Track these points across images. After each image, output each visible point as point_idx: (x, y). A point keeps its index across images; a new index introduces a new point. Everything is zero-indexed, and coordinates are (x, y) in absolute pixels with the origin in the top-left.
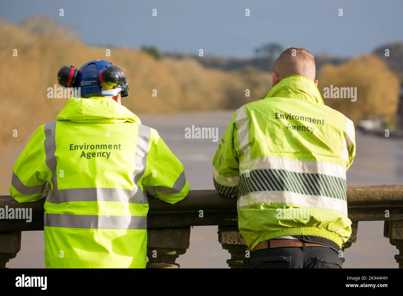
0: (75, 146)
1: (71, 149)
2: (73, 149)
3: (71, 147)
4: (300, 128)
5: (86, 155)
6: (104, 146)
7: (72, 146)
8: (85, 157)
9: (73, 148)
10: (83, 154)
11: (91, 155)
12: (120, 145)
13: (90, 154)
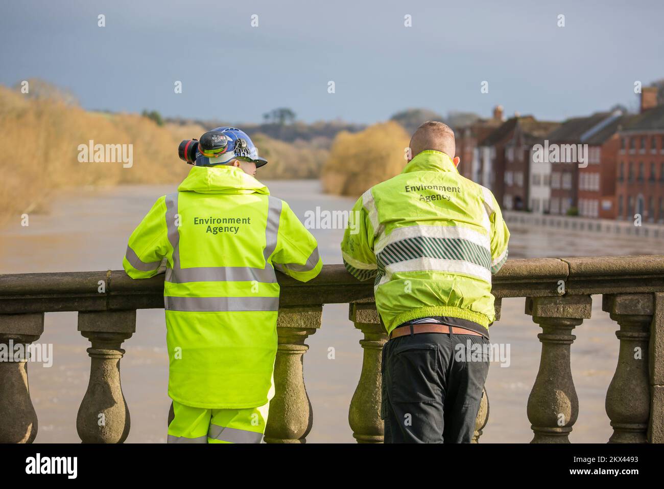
0: (200, 220)
1: (195, 224)
2: (198, 224)
3: (195, 221)
4: (435, 197)
5: (212, 230)
6: (232, 220)
7: (196, 219)
8: (211, 232)
9: (198, 222)
10: (209, 229)
11: (218, 230)
12: (249, 219)
13: (217, 228)
